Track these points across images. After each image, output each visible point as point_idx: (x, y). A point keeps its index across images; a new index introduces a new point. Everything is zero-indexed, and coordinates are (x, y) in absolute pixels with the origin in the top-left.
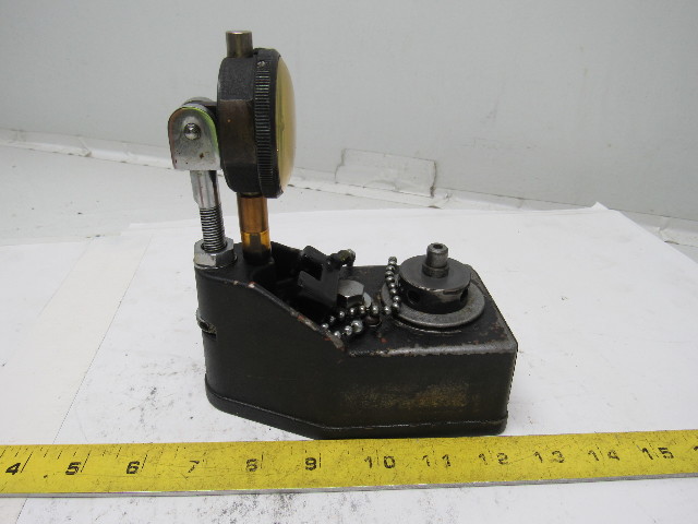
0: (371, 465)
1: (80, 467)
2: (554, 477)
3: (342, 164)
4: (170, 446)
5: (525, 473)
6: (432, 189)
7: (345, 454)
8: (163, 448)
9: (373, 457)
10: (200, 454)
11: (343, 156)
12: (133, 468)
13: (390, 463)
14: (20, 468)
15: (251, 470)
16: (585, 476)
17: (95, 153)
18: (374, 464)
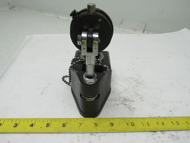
0: (128, 125)
1: (50, 125)
2: (177, 129)
3: (122, 23)
4: (73, 119)
5: (169, 128)
6: (144, 31)
7: (121, 122)
8: (71, 119)
9: (128, 123)
10: (82, 121)
11: (122, 21)
12: (64, 125)
13: (133, 125)
14: (33, 125)
15: (96, 126)
16: (185, 129)
17: (60, 17)
18: (129, 125)
